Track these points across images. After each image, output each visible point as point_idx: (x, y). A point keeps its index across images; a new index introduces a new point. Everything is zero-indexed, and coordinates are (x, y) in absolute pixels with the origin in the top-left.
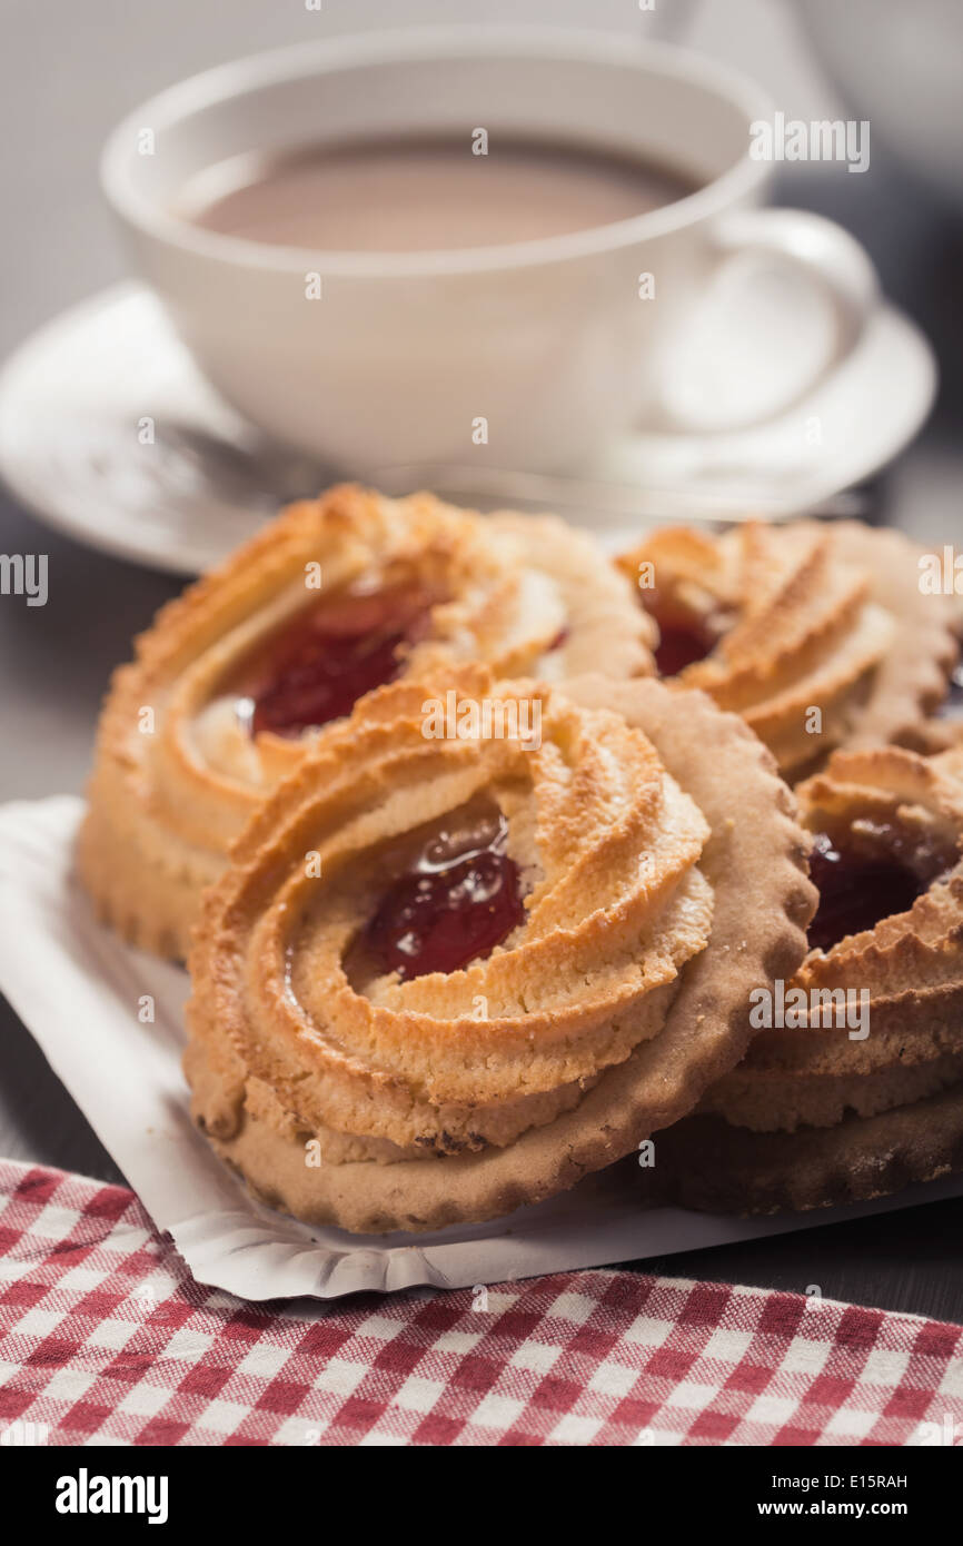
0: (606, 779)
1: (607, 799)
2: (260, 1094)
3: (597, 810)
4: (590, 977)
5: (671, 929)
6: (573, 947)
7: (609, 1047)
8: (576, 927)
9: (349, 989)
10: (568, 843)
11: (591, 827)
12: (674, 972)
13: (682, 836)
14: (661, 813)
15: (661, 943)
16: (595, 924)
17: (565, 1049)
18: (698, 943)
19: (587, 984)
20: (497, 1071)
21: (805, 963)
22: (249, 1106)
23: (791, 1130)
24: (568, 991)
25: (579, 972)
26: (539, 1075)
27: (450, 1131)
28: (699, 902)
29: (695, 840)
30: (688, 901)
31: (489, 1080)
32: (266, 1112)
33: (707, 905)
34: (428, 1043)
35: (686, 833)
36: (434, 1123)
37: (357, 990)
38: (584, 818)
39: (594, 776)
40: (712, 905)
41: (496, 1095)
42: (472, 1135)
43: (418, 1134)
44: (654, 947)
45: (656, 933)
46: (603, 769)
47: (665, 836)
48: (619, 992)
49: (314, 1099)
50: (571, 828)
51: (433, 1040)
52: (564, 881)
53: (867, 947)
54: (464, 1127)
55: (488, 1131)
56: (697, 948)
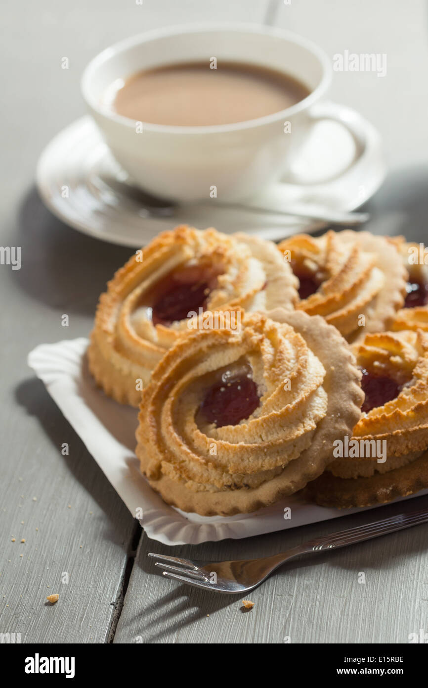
0: (288, 353)
1: (289, 361)
2: (167, 467)
3: (285, 366)
4: (285, 428)
5: (313, 410)
6: (279, 418)
7: (293, 453)
8: (280, 411)
9: (198, 431)
10: (276, 378)
11: (284, 372)
12: (315, 426)
13: (316, 375)
14: (308, 366)
15: (310, 415)
16: (287, 410)
17: (276, 454)
18: (322, 415)
19: (284, 431)
20: (253, 462)
21: (360, 420)
22: (163, 470)
23: (356, 478)
24: (278, 433)
25: (281, 426)
26: (267, 463)
27: (237, 482)
28: (322, 399)
29: (321, 376)
30: (318, 398)
31: (250, 465)
32: (169, 473)
33: (325, 399)
34: (228, 452)
35: (317, 373)
36: (230, 480)
37: (202, 431)
38: (281, 369)
39: (284, 353)
40: (327, 399)
41: (253, 471)
42: (244, 484)
43: (225, 484)
44: (307, 417)
45: (308, 411)
46: (287, 349)
47: (310, 375)
48: (296, 434)
49: (187, 470)
50: (276, 373)
51: (230, 451)
52: (274, 393)
53: (382, 414)
54: (241, 481)
55: (250, 482)
56: (322, 416)
